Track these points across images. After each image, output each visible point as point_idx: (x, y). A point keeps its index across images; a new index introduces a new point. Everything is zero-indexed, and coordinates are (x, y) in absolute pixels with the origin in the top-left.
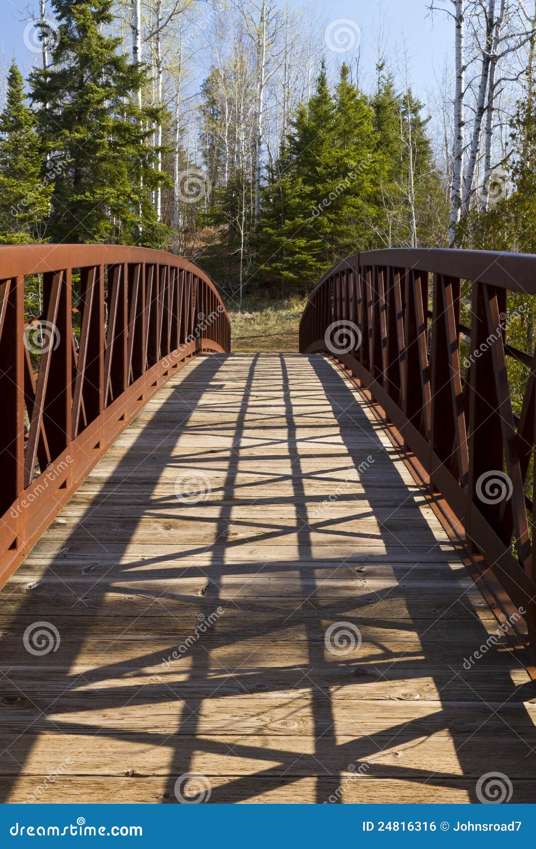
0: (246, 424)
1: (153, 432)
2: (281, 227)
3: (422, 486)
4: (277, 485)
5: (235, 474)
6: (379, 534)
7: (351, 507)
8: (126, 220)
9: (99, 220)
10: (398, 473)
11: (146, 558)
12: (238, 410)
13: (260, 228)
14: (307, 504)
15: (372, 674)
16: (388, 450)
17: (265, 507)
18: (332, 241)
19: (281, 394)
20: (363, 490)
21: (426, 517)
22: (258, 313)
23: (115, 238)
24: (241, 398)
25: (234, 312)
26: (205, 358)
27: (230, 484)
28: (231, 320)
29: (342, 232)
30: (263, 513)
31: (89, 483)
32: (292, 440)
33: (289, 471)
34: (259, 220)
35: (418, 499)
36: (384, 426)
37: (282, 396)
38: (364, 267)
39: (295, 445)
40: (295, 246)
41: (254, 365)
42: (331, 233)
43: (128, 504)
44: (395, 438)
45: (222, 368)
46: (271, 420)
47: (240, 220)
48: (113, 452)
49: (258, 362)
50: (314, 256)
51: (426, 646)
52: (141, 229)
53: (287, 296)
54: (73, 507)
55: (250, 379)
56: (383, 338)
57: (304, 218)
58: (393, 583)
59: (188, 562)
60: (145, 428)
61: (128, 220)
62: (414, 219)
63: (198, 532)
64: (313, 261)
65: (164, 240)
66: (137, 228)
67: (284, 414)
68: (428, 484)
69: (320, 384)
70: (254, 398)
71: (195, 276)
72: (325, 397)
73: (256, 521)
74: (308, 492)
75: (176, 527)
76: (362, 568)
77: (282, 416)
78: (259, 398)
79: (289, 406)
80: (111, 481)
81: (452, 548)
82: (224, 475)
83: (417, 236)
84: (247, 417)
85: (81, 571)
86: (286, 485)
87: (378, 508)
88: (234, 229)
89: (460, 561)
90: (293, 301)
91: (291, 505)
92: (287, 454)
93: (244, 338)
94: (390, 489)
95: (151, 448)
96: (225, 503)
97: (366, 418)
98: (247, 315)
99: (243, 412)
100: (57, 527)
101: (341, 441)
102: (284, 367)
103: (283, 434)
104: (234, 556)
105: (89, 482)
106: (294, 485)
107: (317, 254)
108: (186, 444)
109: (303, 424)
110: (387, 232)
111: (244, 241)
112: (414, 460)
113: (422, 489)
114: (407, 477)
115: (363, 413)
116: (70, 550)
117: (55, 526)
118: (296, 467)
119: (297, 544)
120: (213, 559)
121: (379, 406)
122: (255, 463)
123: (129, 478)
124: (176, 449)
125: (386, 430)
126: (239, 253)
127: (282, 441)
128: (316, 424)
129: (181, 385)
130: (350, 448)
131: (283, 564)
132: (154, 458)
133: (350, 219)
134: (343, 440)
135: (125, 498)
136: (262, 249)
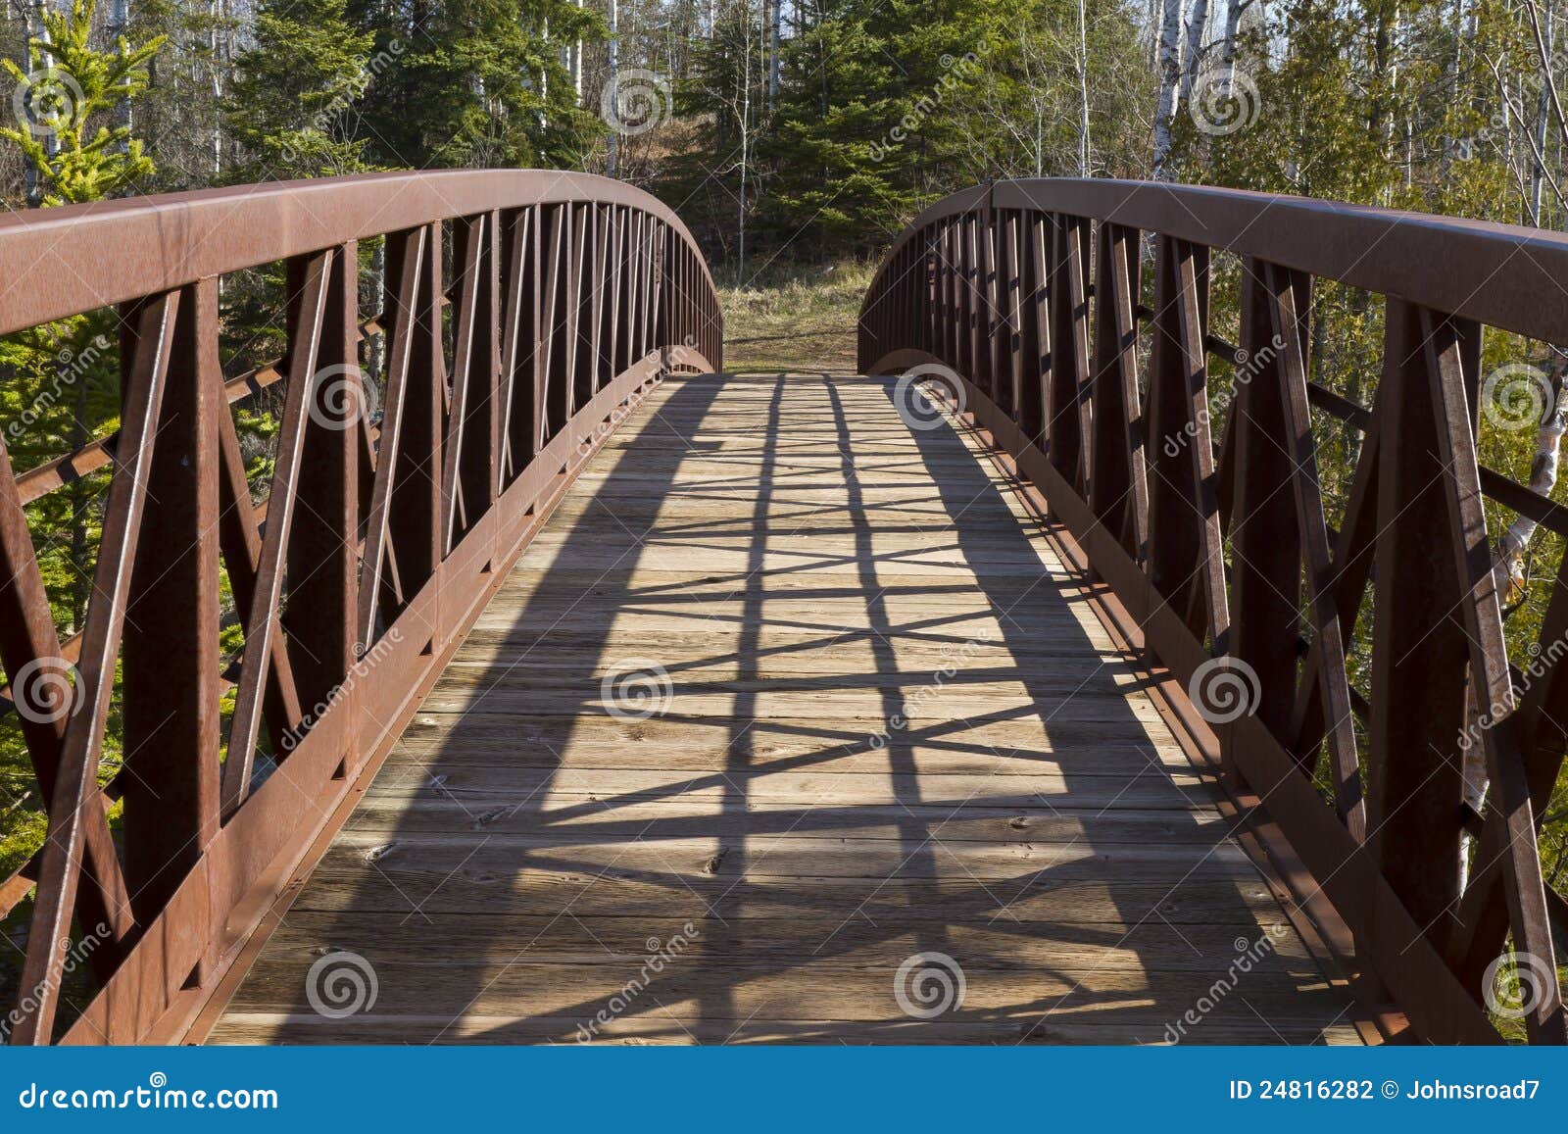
0: (772, 524)
1: (593, 538)
2: (821, 119)
3: (1128, 653)
4: (844, 649)
5: (758, 626)
6: (1050, 750)
7: (992, 694)
8: (515, 106)
9: (463, 104)
10: (1079, 625)
11: (598, 798)
12: (754, 494)
13: (779, 121)
14: (904, 689)
15: (1055, 1034)
16: (1056, 578)
17: (823, 695)
18: (922, 147)
19: (837, 461)
20: (1012, 659)
21: (1140, 716)
22: (775, 292)
23: (496, 141)
24: (756, 470)
25: (727, 288)
26: (679, 385)
27: (749, 648)
28: (721, 304)
29: (943, 130)
30: (821, 705)
31: (475, 643)
32: (865, 558)
33: (863, 622)
34: (777, 105)
35: (1122, 679)
36: (1044, 529)
37: (839, 466)
38: (1003, 210)
39: (873, 567)
40: (850, 159)
41: (776, 400)
42: (920, 132)
43: (556, 688)
44: (1069, 556)
45: (715, 407)
46: (823, 516)
47: (741, 105)
48: (517, 580)
49: (784, 395)
50: (886, 178)
51: (1156, 980)
52: (544, 122)
53: (833, 256)
54: (449, 692)
55: (772, 430)
56: (1043, 354)
57: (866, 103)
58: (1084, 853)
59: (681, 805)
60: (573, 531)
61: (520, 105)
62: (1086, 106)
63: (696, 745)
64: (884, 188)
65: (590, 147)
66: (537, 121)
67: (846, 503)
68: (1141, 650)
69: (912, 442)
70: (786, 471)
71: (660, 222)
72: (922, 469)
73: (808, 724)
74: (905, 664)
75: (652, 735)
76: (1022, 820)
77: (841, 508)
78: (795, 470)
79: (854, 487)
80: (516, 640)
81: (1195, 781)
82: (735, 628)
83: (1093, 139)
84: (774, 509)
85: (473, 823)
86: (861, 649)
87: (1044, 698)
88: (728, 122)
89: (1213, 806)
90: (844, 267)
91: (873, 690)
92: (858, 586)
93: (746, 341)
94: (1067, 659)
95: (596, 574)
96: (742, 685)
97: (1008, 513)
98: (753, 295)
99: (763, 500)
100: (420, 732)
101: (964, 561)
102: (836, 404)
103: (846, 545)
104: (772, 794)
105: (474, 641)
106: (876, 649)
107: (893, 173)
108: (657, 565)
109: (885, 525)
110: (1034, 132)
111: (749, 147)
112: (1111, 599)
113: (1128, 658)
114: (1097, 635)
115: (1002, 502)
116: (448, 779)
117: (414, 730)
118: (877, 613)
119: (888, 769)
120: (726, 800)
121: (1034, 488)
122: (799, 605)
123: (553, 634)
124: (638, 575)
125: (1050, 538)
126: (738, 171)
127: (847, 560)
128: (913, 524)
129: (637, 442)
130: (984, 574)
131: (867, 811)
132: (599, 594)
133: (958, 104)
134: (966, 557)
135: (550, 675)
136: (782, 163)
